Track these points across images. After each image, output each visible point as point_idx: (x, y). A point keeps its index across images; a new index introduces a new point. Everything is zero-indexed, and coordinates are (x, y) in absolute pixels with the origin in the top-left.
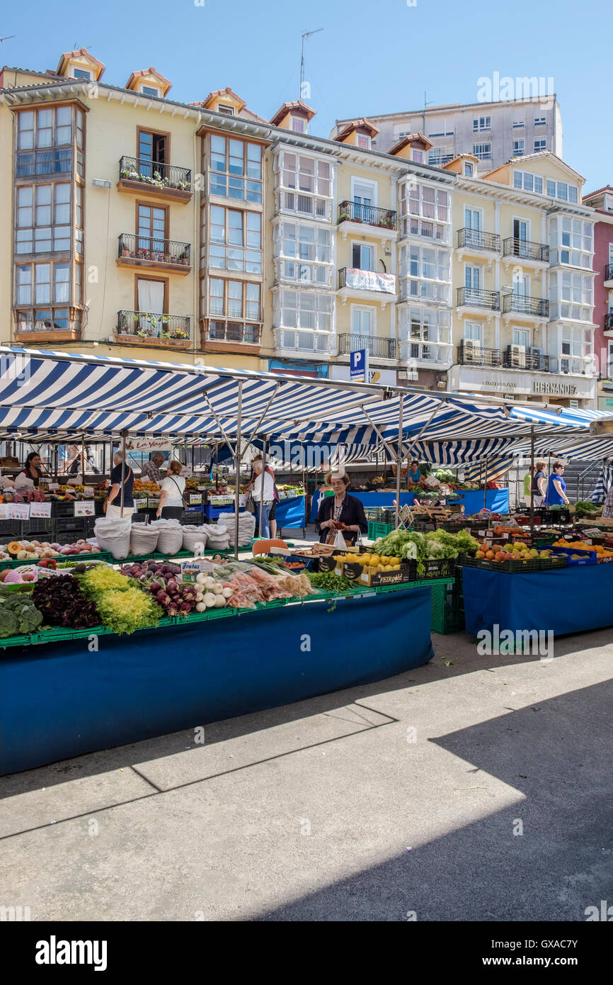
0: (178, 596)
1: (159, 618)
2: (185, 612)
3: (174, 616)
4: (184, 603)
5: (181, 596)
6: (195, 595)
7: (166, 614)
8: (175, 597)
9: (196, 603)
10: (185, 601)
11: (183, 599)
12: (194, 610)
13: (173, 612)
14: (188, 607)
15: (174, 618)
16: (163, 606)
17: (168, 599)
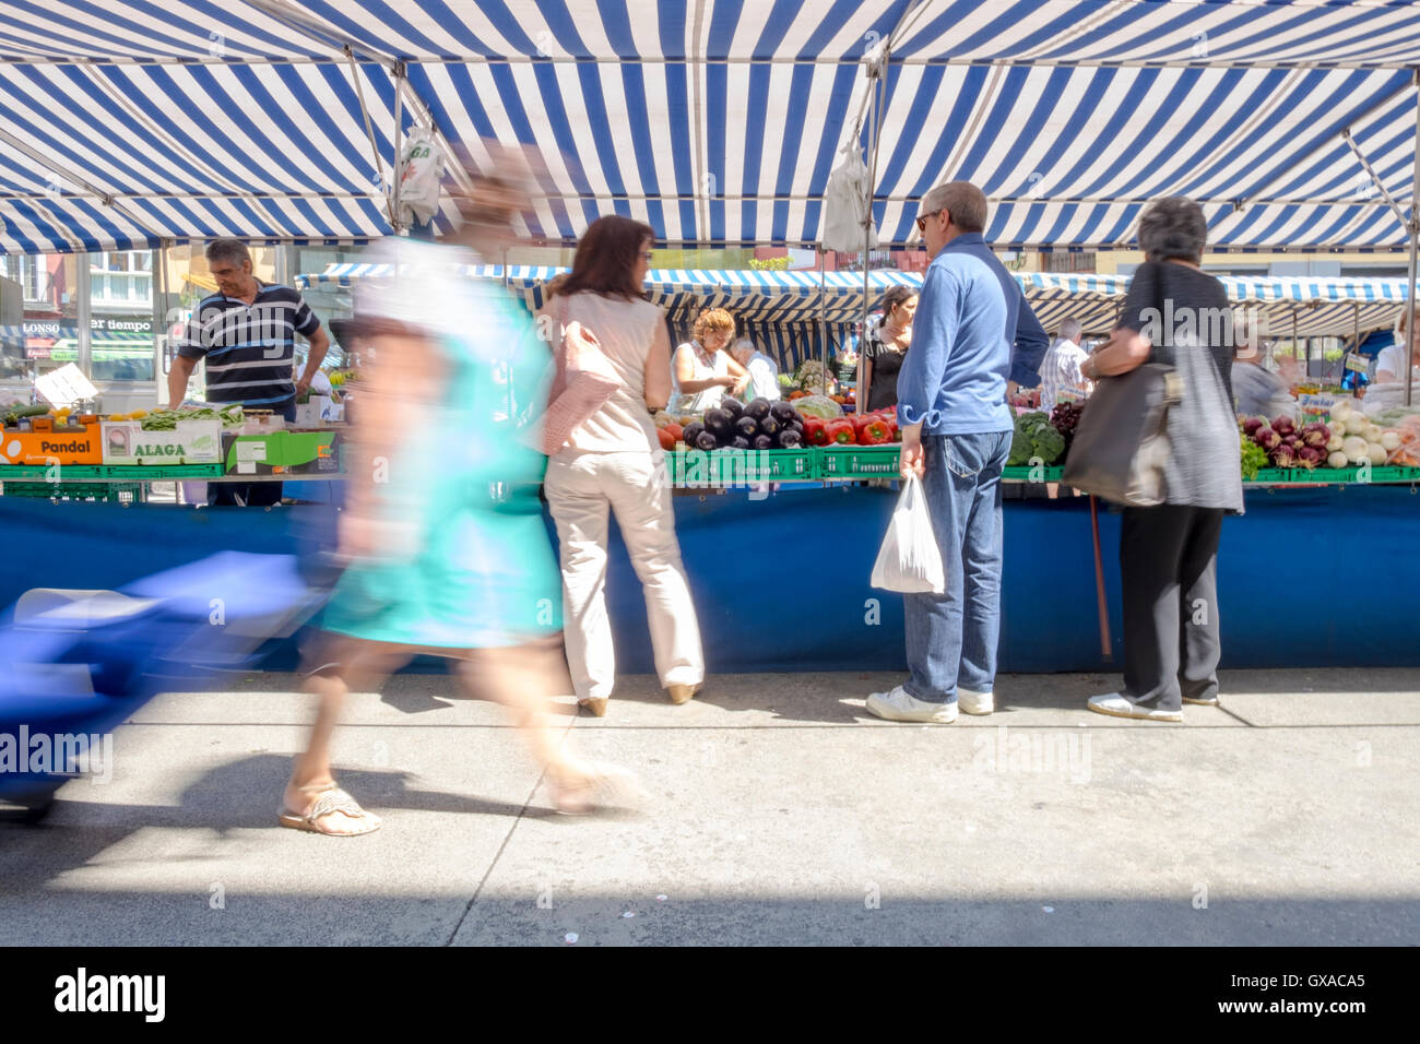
0: (1294, 437)
1: (1259, 468)
2: (1307, 463)
3: (1287, 468)
4: (1306, 450)
5: (1301, 437)
6: (1326, 437)
7: (1272, 463)
8: (1288, 438)
9: (1329, 453)
10: (1307, 445)
11: (1304, 440)
12: (1323, 464)
13: (1284, 461)
14: (1312, 455)
15: (1286, 472)
16: (1267, 449)
17: (1276, 439)
